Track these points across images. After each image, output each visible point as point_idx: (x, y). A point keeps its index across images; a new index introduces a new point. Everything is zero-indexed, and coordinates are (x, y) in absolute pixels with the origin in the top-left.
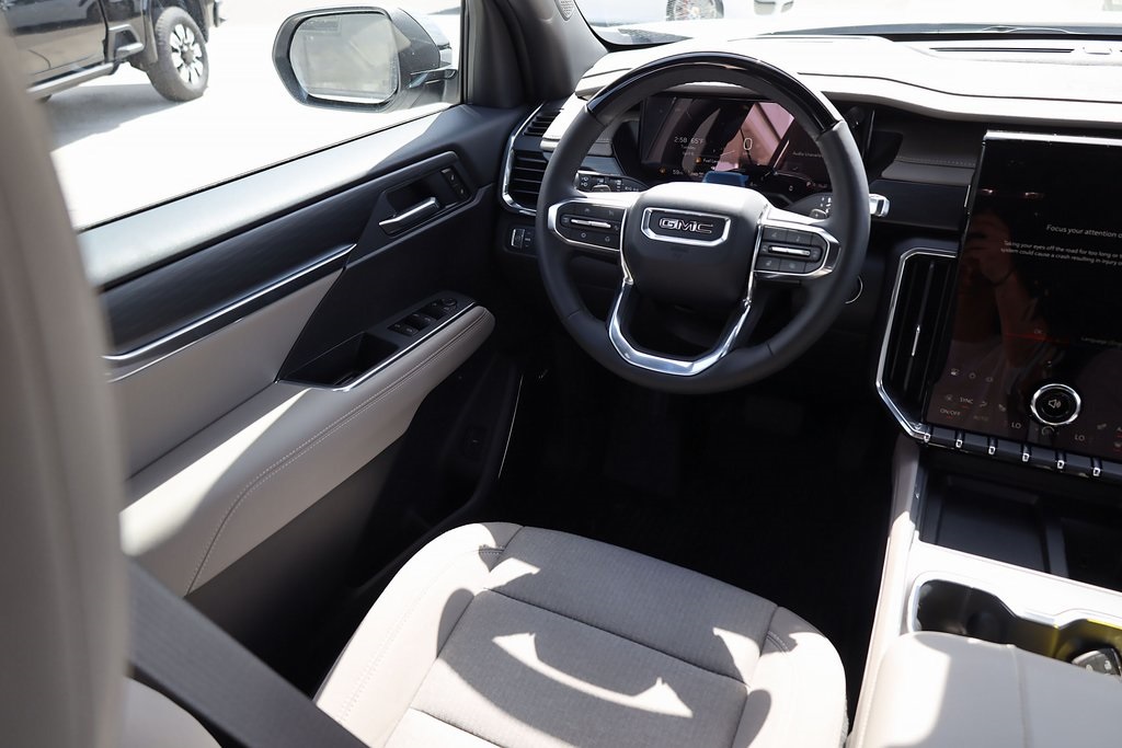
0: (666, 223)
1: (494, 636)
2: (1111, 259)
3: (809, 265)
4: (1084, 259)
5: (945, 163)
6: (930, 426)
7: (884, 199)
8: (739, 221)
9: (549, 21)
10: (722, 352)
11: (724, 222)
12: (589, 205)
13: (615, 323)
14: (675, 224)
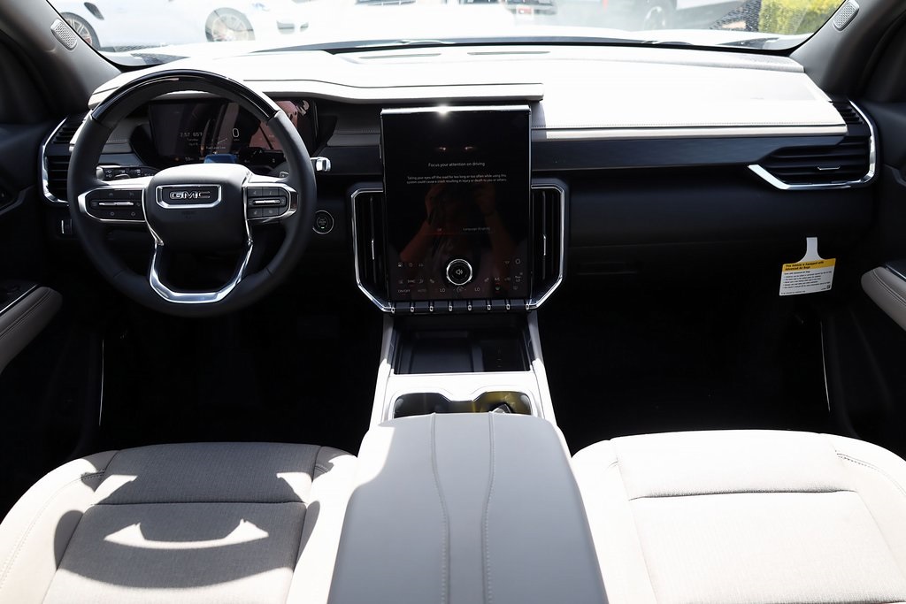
0: (175, 195)
1: (105, 536)
2: (467, 179)
3: (281, 209)
4: (453, 181)
5: (358, 132)
6: (394, 303)
7: (327, 159)
8: (228, 187)
9: (53, 51)
10: (239, 279)
11: (217, 189)
12: (112, 190)
13: (154, 275)
14: (182, 195)
